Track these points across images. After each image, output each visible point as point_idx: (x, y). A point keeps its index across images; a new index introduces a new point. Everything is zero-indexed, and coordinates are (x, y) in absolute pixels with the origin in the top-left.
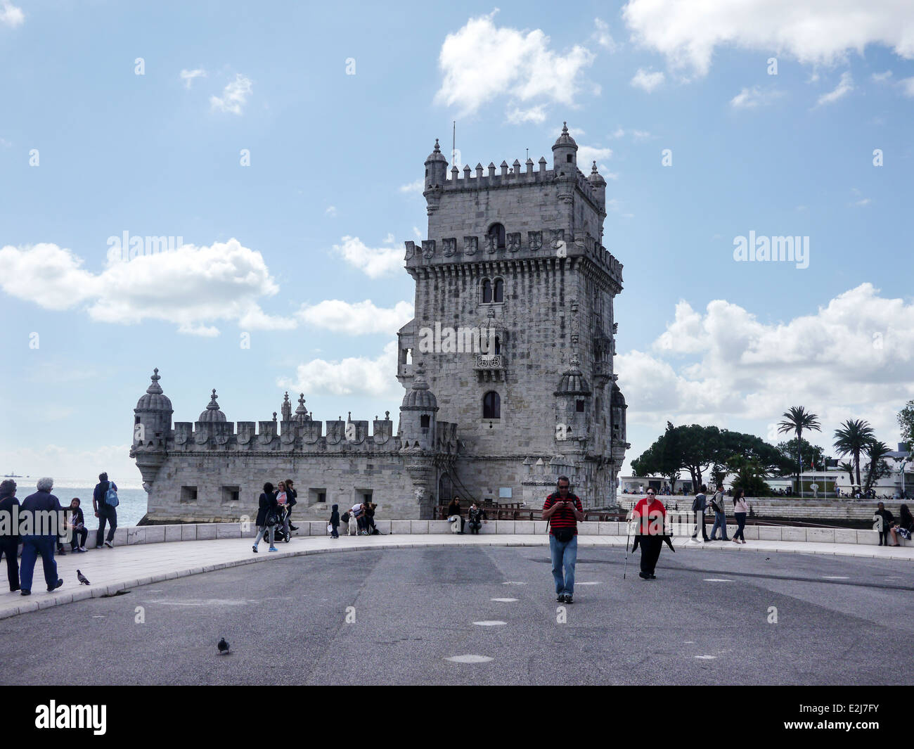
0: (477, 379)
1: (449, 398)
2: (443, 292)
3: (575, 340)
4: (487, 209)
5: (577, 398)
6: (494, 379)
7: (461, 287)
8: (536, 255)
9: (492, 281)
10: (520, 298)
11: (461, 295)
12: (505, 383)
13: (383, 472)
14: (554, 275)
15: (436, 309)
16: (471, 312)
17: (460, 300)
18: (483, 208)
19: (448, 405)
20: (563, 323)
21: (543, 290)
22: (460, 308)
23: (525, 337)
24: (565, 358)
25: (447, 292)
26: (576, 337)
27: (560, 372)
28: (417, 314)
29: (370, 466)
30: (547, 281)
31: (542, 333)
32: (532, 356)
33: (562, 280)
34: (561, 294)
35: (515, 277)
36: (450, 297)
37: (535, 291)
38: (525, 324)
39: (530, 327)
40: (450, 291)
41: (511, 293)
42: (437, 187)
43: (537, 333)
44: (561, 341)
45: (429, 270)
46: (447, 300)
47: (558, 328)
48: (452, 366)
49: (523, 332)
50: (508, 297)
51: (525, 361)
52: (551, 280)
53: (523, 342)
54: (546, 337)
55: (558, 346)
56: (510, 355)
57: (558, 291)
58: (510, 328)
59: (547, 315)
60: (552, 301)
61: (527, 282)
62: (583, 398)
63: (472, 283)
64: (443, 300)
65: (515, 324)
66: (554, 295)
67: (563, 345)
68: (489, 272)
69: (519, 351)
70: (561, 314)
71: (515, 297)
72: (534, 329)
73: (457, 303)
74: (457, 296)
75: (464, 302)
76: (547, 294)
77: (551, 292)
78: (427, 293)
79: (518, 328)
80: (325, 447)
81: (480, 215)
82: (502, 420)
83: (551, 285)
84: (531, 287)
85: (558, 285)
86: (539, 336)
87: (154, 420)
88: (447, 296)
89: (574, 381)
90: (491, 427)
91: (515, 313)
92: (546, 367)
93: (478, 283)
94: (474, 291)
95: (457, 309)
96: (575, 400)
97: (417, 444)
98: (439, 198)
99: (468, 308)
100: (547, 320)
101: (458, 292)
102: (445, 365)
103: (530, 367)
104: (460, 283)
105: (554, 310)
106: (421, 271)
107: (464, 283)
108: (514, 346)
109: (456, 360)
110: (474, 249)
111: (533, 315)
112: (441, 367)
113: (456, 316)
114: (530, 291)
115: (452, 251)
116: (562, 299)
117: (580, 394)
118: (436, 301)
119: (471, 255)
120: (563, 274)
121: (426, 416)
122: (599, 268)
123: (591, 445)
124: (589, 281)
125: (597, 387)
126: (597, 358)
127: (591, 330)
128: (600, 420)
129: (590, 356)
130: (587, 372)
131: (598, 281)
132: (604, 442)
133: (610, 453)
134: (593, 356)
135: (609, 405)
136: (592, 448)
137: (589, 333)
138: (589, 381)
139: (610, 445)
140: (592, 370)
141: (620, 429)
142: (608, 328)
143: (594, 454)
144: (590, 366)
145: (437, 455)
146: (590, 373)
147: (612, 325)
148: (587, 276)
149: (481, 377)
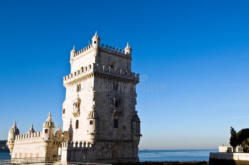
5: (90, 120)
6: (77, 116)
9: (79, 85)
24: (90, 106)
26: (93, 99)
29: (39, 146)
32: (85, 107)
33: (91, 81)
36: (71, 92)
42: (72, 59)
45: (67, 84)
47: (90, 97)
50: (81, 89)
51: (83, 109)
55: (90, 103)
62: (92, 120)
68: (78, 82)
70: (90, 92)
73: (73, 93)
82: (79, 129)
86: (86, 100)
87: (11, 135)
89: (90, 114)
90: (77, 131)
91: (82, 94)
92: (87, 110)
97: (44, 139)
100: (88, 95)
101: (73, 90)
103: (84, 111)
104: (74, 87)
108: (82, 105)
117: (91, 118)
120: (91, 79)
121: (47, 129)
122: (111, 76)
123: (108, 136)
124: (107, 80)
125: (114, 116)
126: (114, 106)
127: (109, 97)
128: (119, 127)
129: (107, 105)
130: (104, 111)
131: (116, 80)
132: (123, 134)
133: (131, 138)
134: (111, 105)
135: (130, 122)
136: (110, 137)
137: (107, 98)
138: (106, 113)
139: (131, 135)
140: (110, 110)
141: (135, 130)
142: (130, 95)
143: (112, 139)
144: (108, 109)
145: (55, 142)
146: (107, 111)
147: (134, 94)
148: (104, 79)
149: (74, 115)
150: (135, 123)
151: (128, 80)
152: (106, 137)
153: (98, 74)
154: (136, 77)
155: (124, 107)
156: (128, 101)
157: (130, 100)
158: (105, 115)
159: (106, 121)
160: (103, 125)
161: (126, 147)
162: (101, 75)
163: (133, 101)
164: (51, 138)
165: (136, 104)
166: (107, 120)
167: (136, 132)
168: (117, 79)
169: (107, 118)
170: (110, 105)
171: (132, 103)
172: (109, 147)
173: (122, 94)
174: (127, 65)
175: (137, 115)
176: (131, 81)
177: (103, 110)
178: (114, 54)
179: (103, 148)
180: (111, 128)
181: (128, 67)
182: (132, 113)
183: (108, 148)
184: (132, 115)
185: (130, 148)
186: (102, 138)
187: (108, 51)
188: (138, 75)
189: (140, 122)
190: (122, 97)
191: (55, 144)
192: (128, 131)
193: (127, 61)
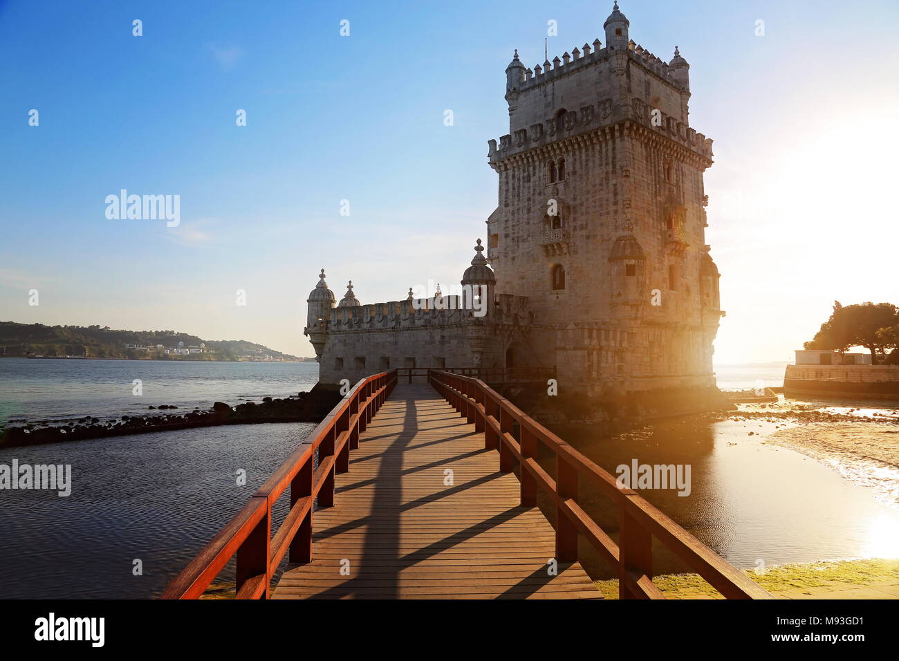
0: (544, 254)
1: (525, 274)
2: (519, 179)
3: (628, 206)
4: (553, 99)
5: (626, 262)
6: (558, 252)
7: (532, 173)
8: (588, 128)
9: (556, 162)
10: (579, 173)
11: (532, 179)
12: (568, 256)
13: (452, 341)
14: (607, 145)
15: (514, 196)
16: (540, 194)
17: (531, 184)
18: (550, 98)
19: (524, 281)
20: (616, 190)
21: (597, 162)
22: (532, 192)
23: (583, 209)
24: (618, 224)
25: (521, 179)
26: (628, 202)
27: (614, 239)
28: (500, 202)
29: (443, 337)
30: (600, 152)
31: (598, 203)
32: (590, 227)
33: (614, 149)
34: (613, 162)
35: (574, 154)
36: (524, 182)
37: (590, 164)
38: (583, 197)
39: (587, 199)
40: (524, 178)
41: (571, 169)
42: (515, 89)
43: (594, 204)
44: (615, 208)
45: (506, 162)
46: (521, 186)
47: (611, 195)
48: (526, 244)
49: (582, 205)
50: (569, 174)
51: (584, 233)
52: (604, 150)
53: (582, 214)
54: (601, 206)
55: (611, 213)
56: (572, 227)
57: (610, 160)
58: (571, 203)
59: (601, 185)
60: (605, 171)
61: (584, 157)
62: (632, 262)
63: (540, 167)
64: (519, 187)
65: (575, 199)
66: (607, 164)
67: (616, 212)
68: (552, 154)
69: (579, 223)
70: (614, 182)
71: (574, 173)
72: (591, 200)
73: (529, 188)
74: (529, 181)
75: (535, 186)
76: (601, 165)
77: (604, 162)
78: (507, 183)
79: (578, 202)
80: (414, 322)
81: (547, 106)
82: (566, 290)
83: (604, 155)
84: (587, 161)
85: (610, 154)
86: (595, 207)
87: (316, 308)
88: (521, 182)
89: (625, 246)
90: (558, 298)
91: (575, 188)
92: (602, 236)
93: (545, 166)
94: (542, 174)
95: (529, 192)
96: (624, 265)
98: (517, 99)
99: (538, 191)
100: (602, 190)
101: (530, 176)
102: (521, 244)
103: (588, 237)
104: (531, 169)
105: (607, 179)
106: (501, 164)
107: (534, 169)
108: (575, 220)
109: (530, 239)
110: (538, 135)
111: (590, 187)
112: (518, 247)
113: (529, 199)
114: (587, 165)
115: (522, 140)
116: (614, 167)
117: (629, 258)
118: (514, 189)
119: (536, 141)
120: (614, 142)
123: (659, 311)
125: (667, 254)
127: (658, 198)
128: (678, 288)
130: (650, 238)
132: (685, 309)
133: (699, 320)
134: (663, 224)
135: (696, 274)
136: (662, 314)
139: (699, 312)
140: (660, 237)
141: (711, 297)
144: (657, 233)
145: (497, 325)
146: (656, 240)
147: (701, 198)
148: (646, 145)
149: (547, 251)
150: (711, 278)
153: (638, 129)
158: (652, 251)
159: (654, 269)
160: (649, 278)
163: (700, 217)
165: (707, 226)
166: (657, 266)
167: (712, 304)
169: (656, 260)
170: (661, 224)
171: (699, 223)
173: (680, 194)
174: (681, 112)
175: (710, 256)
178: (657, 76)
181: (682, 118)
182: (698, 249)
184: (700, 256)
187: (644, 65)
188: (710, 141)
189: (719, 275)
191: (498, 332)
193: (681, 99)
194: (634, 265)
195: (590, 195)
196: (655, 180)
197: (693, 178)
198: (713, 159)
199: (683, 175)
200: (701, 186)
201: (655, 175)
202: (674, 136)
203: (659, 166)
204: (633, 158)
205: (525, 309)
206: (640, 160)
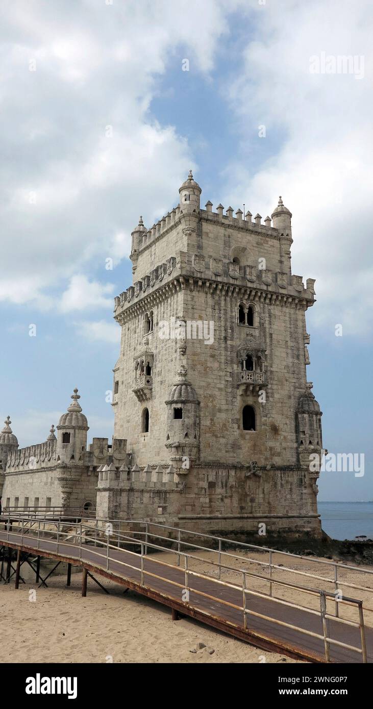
2: (131, 331)
5: (174, 406)
6: (144, 397)
7: (137, 325)
9: (149, 314)
11: (137, 331)
12: (150, 401)
14: (174, 298)
15: (128, 346)
16: (141, 344)
17: (137, 335)
21: (169, 314)
22: (136, 343)
23: (160, 357)
24: (175, 370)
28: (121, 352)
30: (171, 305)
32: (163, 373)
33: (176, 301)
34: (176, 313)
35: (158, 307)
36: (133, 334)
37: (165, 316)
38: (161, 346)
40: (133, 330)
41: (156, 321)
42: (135, 251)
43: (165, 352)
44: (175, 355)
47: (174, 343)
49: (159, 353)
50: (155, 325)
51: (160, 378)
53: (159, 362)
54: (168, 354)
55: (173, 360)
58: (155, 352)
61: (162, 310)
62: (179, 406)
63: (141, 320)
64: (131, 338)
65: (156, 348)
67: (176, 358)
68: (146, 308)
69: (158, 370)
71: (158, 324)
72: (163, 348)
73: (136, 339)
74: (135, 333)
77: (172, 314)
78: (125, 336)
81: (152, 263)
82: (150, 433)
83: (172, 308)
84: (164, 313)
85: (175, 306)
89: (175, 390)
90: (144, 440)
91: (157, 338)
92: (168, 381)
93: (144, 319)
94: (142, 326)
96: (172, 408)
97: (59, 459)
98: (137, 260)
99: (139, 342)
101: (136, 329)
102: (129, 390)
103: (162, 383)
106: (120, 318)
108: (156, 367)
110: (138, 292)
112: (128, 393)
113: (135, 349)
114: (163, 317)
115: (131, 296)
117: (176, 402)
118: (128, 340)
119: (137, 297)
121: (66, 433)
122: (232, 285)
123: (226, 452)
124: (223, 298)
125: (242, 395)
126: (243, 368)
127: (229, 342)
128: (258, 427)
129: (223, 366)
130: (215, 381)
131: (246, 297)
132: (271, 449)
133: (295, 459)
134: (235, 366)
135: (290, 413)
136: (231, 454)
137: (223, 345)
138: (220, 389)
139: (294, 451)
140: (230, 379)
141: (308, 435)
142: (288, 339)
143: (238, 460)
144: (226, 375)
145: (88, 467)
146: (223, 382)
147: (300, 336)
148: (213, 294)
149: (138, 397)
150: (306, 416)
151: (282, 297)
152: (219, 454)
153: (196, 282)
154: (305, 288)
155: (272, 372)
156: (284, 355)
157: (289, 351)
158: (217, 393)
159: (220, 411)
160: (212, 420)
161: (282, 485)
162: (204, 283)
163: (299, 356)
164: (77, 456)
165: (309, 363)
166: (224, 407)
167: (308, 442)
168: (249, 295)
169: (224, 402)
170: (233, 367)
171: (296, 361)
172: (229, 485)
173: (265, 336)
174: (278, 258)
175: (311, 394)
176: (290, 300)
177: (210, 380)
178: (240, 229)
179: (212, 485)
180: (235, 431)
181: (281, 262)
182: (295, 388)
183: (226, 485)
184: (297, 394)
185: (294, 487)
186: (211, 458)
187: (223, 221)
188: (311, 282)
189: (321, 413)
190: (265, 342)
192: (285, 437)
193: (280, 244)
194: (181, 408)
195: (164, 344)
196: (225, 326)
197: (287, 318)
198: (315, 297)
199: (270, 316)
200: (300, 324)
201: (226, 320)
202: (252, 282)
203: (232, 312)
204: (193, 308)
205: (123, 452)
206: (204, 309)
